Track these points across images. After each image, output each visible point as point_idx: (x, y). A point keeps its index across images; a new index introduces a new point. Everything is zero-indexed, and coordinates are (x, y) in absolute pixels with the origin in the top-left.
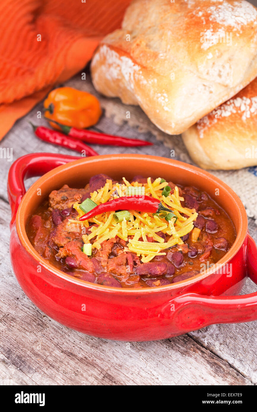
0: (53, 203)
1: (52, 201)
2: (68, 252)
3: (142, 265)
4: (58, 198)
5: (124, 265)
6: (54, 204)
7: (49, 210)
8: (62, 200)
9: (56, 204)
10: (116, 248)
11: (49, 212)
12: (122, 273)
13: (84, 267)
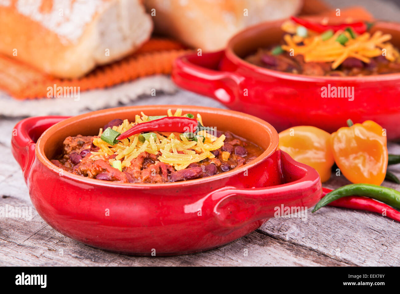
0: (69, 149)
1: (67, 148)
2: (98, 169)
3: (176, 172)
4: (74, 144)
5: (158, 173)
6: (70, 151)
7: (65, 157)
8: (78, 145)
9: (72, 150)
10: (147, 164)
11: (65, 159)
12: (157, 180)
13: (117, 178)
